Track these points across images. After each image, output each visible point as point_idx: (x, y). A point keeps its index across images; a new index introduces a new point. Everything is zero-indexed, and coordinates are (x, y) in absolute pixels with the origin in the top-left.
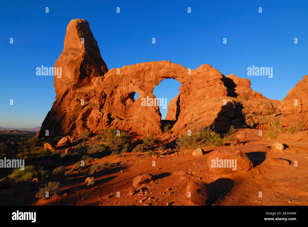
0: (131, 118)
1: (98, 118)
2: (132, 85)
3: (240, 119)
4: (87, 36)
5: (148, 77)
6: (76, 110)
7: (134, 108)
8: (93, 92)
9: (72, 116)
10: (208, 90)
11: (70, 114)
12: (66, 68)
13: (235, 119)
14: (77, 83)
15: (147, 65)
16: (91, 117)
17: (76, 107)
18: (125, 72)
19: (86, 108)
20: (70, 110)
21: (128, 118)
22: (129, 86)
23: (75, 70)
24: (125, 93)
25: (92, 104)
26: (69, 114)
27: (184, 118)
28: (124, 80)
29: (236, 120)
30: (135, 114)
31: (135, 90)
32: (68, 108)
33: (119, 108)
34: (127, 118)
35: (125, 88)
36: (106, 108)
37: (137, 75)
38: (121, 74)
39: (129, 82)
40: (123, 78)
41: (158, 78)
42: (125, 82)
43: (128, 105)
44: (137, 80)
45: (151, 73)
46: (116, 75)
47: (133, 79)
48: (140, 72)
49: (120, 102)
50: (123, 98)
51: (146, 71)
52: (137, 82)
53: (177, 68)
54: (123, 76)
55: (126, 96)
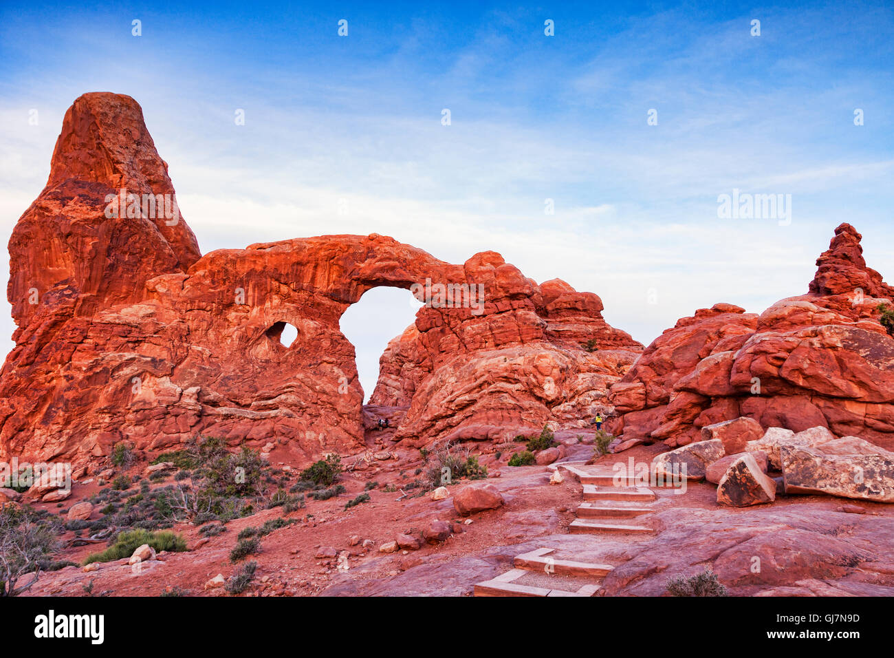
0: (270, 402)
1: (164, 405)
2: (276, 300)
3: (573, 403)
4: (135, 145)
5: (326, 282)
6: (89, 378)
7: (281, 372)
8: (150, 320)
9: (74, 398)
10: (493, 325)
11: (66, 393)
12: (57, 242)
13: (559, 404)
14: (96, 291)
15: (325, 246)
16: (140, 402)
17: (90, 368)
18: (255, 262)
19: (127, 371)
20: (68, 381)
21: (263, 403)
22: (268, 304)
23: (90, 251)
24: (252, 327)
25: (145, 359)
26: (65, 391)
27: (427, 401)
28: (251, 285)
29: (561, 407)
30: (285, 390)
31: (284, 318)
32: (62, 371)
33: (234, 370)
34: (259, 403)
35: (255, 311)
36: (192, 373)
37: (295, 272)
38: (243, 269)
39: (266, 294)
40: (248, 281)
41: (355, 284)
42: (254, 291)
43: (260, 364)
44: (292, 286)
45: (335, 268)
46: (227, 270)
47: (281, 285)
48: (302, 265)
49: (238, 354)
50: (248, 341)
51: (320, 262)
52: (292, 294)
53: (410, 257)
54: (249, 274)
55: (256, 337)
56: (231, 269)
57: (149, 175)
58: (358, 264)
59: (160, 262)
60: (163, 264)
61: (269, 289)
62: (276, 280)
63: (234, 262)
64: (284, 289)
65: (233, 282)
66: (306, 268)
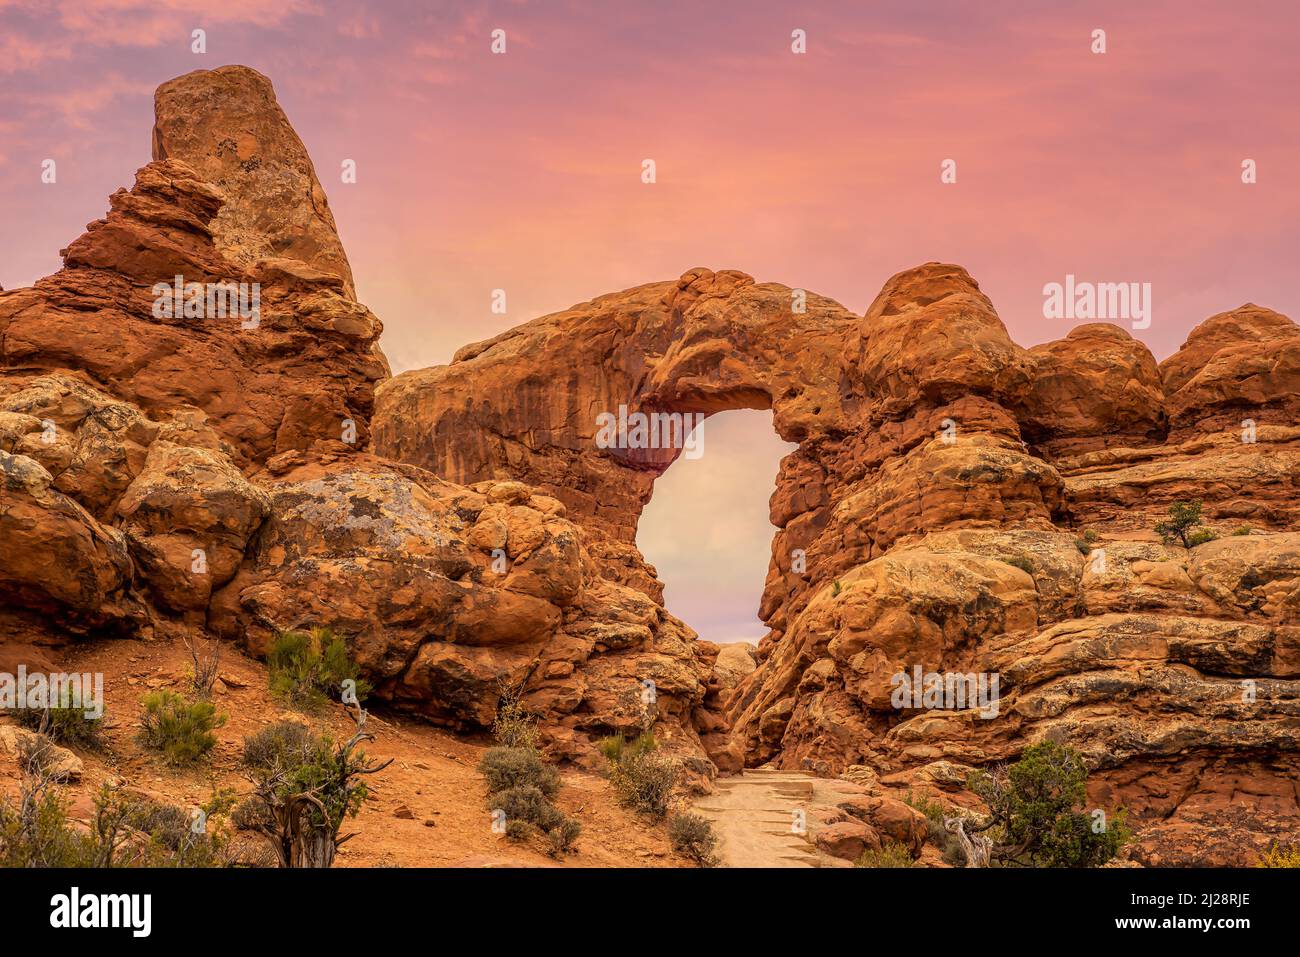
18: (451, 393)
37: (526, 405)
38: (429, 416)
39: (480, 467)
40: (441, 443)
42: (457, 464)
44: (527, 442)
45: (619, 378)
46: (400, 422)
47: (507, 443)
48: (541, 384)
51: (581, 369)
52: (531, 459)
53: (757, 320)
54: (441, 425)
56: (407, 417)
57: (273, 230)
58: (651, 361)
61: (481, 453)
62: (494, 431)
63: (412, 401)
64: (514, 452)
65: (412, 448)
66: (551, 389)
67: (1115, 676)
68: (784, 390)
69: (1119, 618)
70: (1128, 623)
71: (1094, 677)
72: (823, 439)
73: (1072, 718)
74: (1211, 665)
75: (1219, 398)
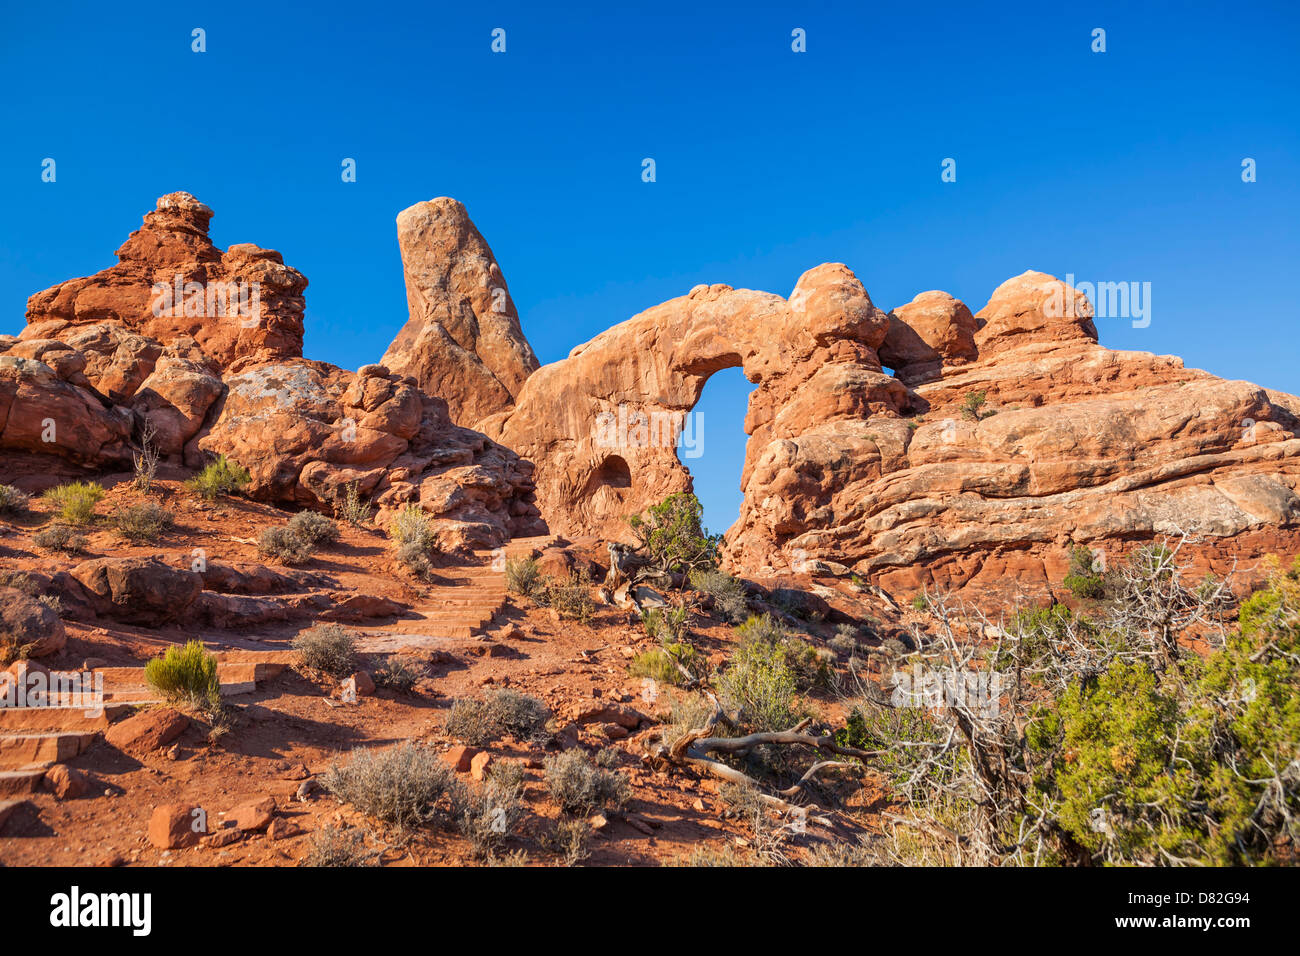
5: (656, 381)
15: (639, 327)
18: (569, 375)
22: (593, 433)
24: (576, 470)
28: (570, 410)
35: (580, 445)
37: (609, 377)
38: (557, 390)
39: (588, 418)
40: (565, 405)
41: (680, 375)
42: (574, 417)
43: (597, 521)
44: (612, 399)
45: (661, 356)
46: (542, 394)
47: (600, 401)
48: (617, 365)
49: (563, 511)
50: (573, 491)
51: (638, 354)
52: (615, 410)
54: (565, 394)
55: (583, 482)
56: (544, 392)
58: (677, 344)
59: (485, 401)
60: (489, 403)
61: (588, 410)
62: (593, 395)
63: (547, 382)
65: (550, 410)
66: (623, 367)
67: (927, 502)
68: (749, 351)
69: (930, 466)
70: (936, 469)
71: (913, 504)
72: (771, 379)
73: (900, 529)
74: (988, 492)
75: (1006, 329)
